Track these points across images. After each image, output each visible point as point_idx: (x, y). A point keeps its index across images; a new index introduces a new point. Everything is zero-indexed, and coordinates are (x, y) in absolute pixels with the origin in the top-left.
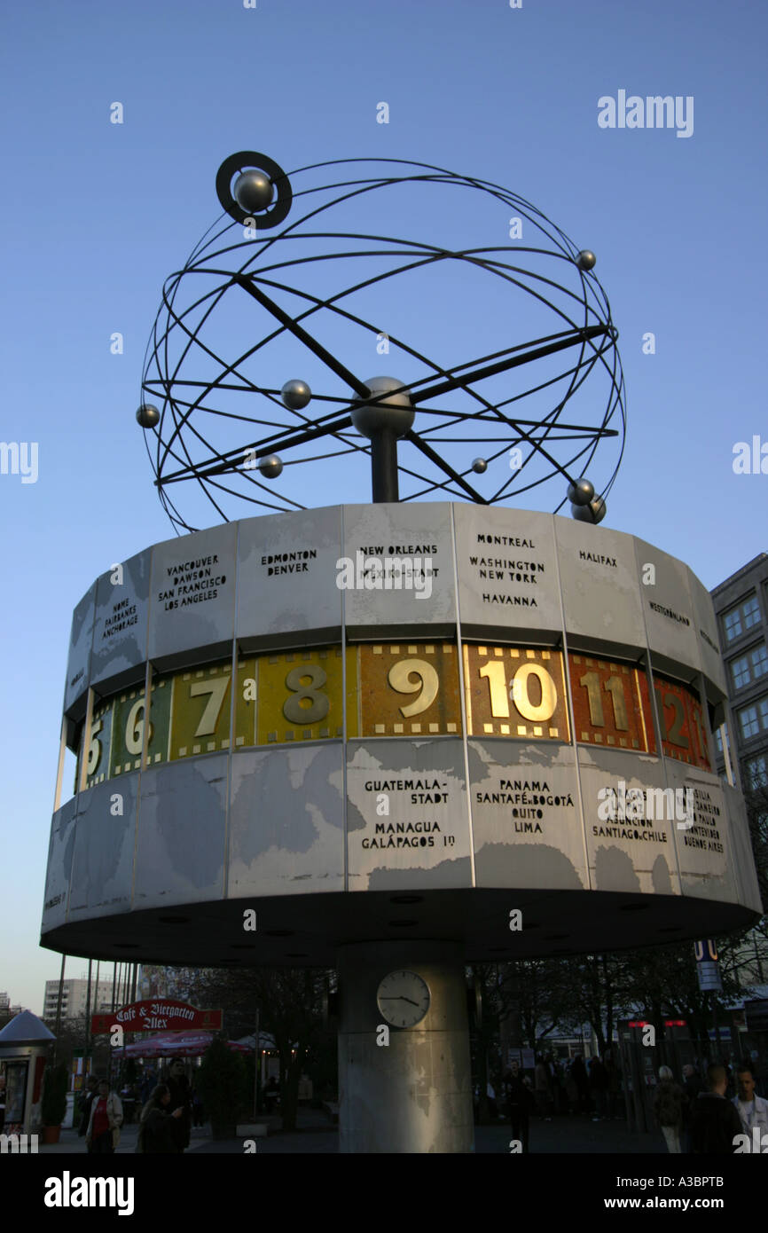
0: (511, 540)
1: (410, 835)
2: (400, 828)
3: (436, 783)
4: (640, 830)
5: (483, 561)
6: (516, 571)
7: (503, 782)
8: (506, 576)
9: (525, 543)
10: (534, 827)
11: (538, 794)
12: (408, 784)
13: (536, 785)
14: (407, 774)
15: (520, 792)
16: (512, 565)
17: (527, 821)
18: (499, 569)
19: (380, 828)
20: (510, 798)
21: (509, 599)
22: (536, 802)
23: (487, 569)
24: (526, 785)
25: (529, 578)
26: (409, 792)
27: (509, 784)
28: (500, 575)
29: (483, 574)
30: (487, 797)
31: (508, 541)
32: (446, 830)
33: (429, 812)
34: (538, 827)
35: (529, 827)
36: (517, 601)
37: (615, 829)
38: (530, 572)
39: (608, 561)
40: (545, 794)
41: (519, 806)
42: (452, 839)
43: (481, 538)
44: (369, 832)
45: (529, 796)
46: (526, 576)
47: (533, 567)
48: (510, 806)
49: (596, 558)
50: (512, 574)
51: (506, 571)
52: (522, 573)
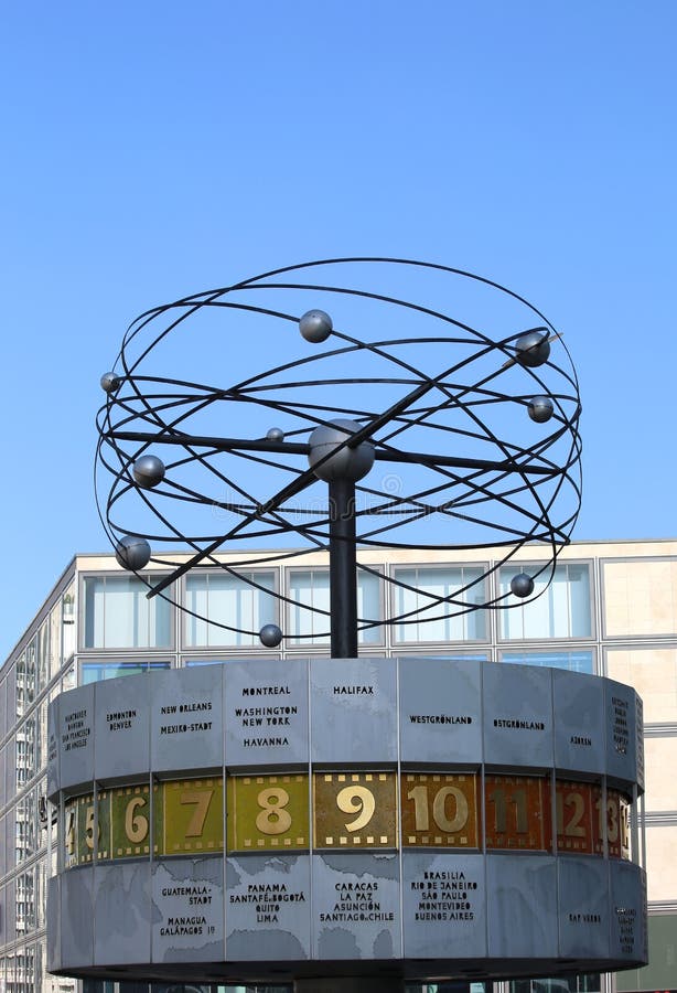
0: (270, 689)
1: (188, 926)
2: (183, 921)
3: (205, 890)
4: (367, 913)
5: (246, 711)
6: (273, 716)
7: (250, 887)
8: (264, 722)
9: (282, 689)
10: (272, 919)
11: (277, 893)
12: (188, 890)
13: (276, 887)
14: (187, 884)
15: (263, 893)
16: (269, 711)
17: (267, 914)
18: (258, 717)
19: (171, 921)
20: (255, 898)
21: (265, 741)
22: (275, 900)
23: (249, 718)
24: (268, 887)
25: (283, 721)
26: (189, 896)
27: (255, 888)
28: (259, 722)
29: (245, 722)
30: (238, 898)
31: (267, 691)
32: (210, 923)
33: (199, 911)
34: (275, 918)
35: (268, 918)
36: (272, 741)
37: (341, 915)
38: (285, 715)
39: (364, 690)
40: (283, 894)
41: (262, 903)
42: (213, 928)
43: (245, 691)
44: (165, 925)
45: (270, 896)
46: (281, 719)
47: (287, 711)
48: (255, 904)
49: (351, 690)
50: (269, 720)
51: (264, 718)
52: (277, 717)
